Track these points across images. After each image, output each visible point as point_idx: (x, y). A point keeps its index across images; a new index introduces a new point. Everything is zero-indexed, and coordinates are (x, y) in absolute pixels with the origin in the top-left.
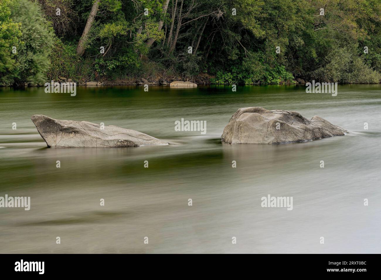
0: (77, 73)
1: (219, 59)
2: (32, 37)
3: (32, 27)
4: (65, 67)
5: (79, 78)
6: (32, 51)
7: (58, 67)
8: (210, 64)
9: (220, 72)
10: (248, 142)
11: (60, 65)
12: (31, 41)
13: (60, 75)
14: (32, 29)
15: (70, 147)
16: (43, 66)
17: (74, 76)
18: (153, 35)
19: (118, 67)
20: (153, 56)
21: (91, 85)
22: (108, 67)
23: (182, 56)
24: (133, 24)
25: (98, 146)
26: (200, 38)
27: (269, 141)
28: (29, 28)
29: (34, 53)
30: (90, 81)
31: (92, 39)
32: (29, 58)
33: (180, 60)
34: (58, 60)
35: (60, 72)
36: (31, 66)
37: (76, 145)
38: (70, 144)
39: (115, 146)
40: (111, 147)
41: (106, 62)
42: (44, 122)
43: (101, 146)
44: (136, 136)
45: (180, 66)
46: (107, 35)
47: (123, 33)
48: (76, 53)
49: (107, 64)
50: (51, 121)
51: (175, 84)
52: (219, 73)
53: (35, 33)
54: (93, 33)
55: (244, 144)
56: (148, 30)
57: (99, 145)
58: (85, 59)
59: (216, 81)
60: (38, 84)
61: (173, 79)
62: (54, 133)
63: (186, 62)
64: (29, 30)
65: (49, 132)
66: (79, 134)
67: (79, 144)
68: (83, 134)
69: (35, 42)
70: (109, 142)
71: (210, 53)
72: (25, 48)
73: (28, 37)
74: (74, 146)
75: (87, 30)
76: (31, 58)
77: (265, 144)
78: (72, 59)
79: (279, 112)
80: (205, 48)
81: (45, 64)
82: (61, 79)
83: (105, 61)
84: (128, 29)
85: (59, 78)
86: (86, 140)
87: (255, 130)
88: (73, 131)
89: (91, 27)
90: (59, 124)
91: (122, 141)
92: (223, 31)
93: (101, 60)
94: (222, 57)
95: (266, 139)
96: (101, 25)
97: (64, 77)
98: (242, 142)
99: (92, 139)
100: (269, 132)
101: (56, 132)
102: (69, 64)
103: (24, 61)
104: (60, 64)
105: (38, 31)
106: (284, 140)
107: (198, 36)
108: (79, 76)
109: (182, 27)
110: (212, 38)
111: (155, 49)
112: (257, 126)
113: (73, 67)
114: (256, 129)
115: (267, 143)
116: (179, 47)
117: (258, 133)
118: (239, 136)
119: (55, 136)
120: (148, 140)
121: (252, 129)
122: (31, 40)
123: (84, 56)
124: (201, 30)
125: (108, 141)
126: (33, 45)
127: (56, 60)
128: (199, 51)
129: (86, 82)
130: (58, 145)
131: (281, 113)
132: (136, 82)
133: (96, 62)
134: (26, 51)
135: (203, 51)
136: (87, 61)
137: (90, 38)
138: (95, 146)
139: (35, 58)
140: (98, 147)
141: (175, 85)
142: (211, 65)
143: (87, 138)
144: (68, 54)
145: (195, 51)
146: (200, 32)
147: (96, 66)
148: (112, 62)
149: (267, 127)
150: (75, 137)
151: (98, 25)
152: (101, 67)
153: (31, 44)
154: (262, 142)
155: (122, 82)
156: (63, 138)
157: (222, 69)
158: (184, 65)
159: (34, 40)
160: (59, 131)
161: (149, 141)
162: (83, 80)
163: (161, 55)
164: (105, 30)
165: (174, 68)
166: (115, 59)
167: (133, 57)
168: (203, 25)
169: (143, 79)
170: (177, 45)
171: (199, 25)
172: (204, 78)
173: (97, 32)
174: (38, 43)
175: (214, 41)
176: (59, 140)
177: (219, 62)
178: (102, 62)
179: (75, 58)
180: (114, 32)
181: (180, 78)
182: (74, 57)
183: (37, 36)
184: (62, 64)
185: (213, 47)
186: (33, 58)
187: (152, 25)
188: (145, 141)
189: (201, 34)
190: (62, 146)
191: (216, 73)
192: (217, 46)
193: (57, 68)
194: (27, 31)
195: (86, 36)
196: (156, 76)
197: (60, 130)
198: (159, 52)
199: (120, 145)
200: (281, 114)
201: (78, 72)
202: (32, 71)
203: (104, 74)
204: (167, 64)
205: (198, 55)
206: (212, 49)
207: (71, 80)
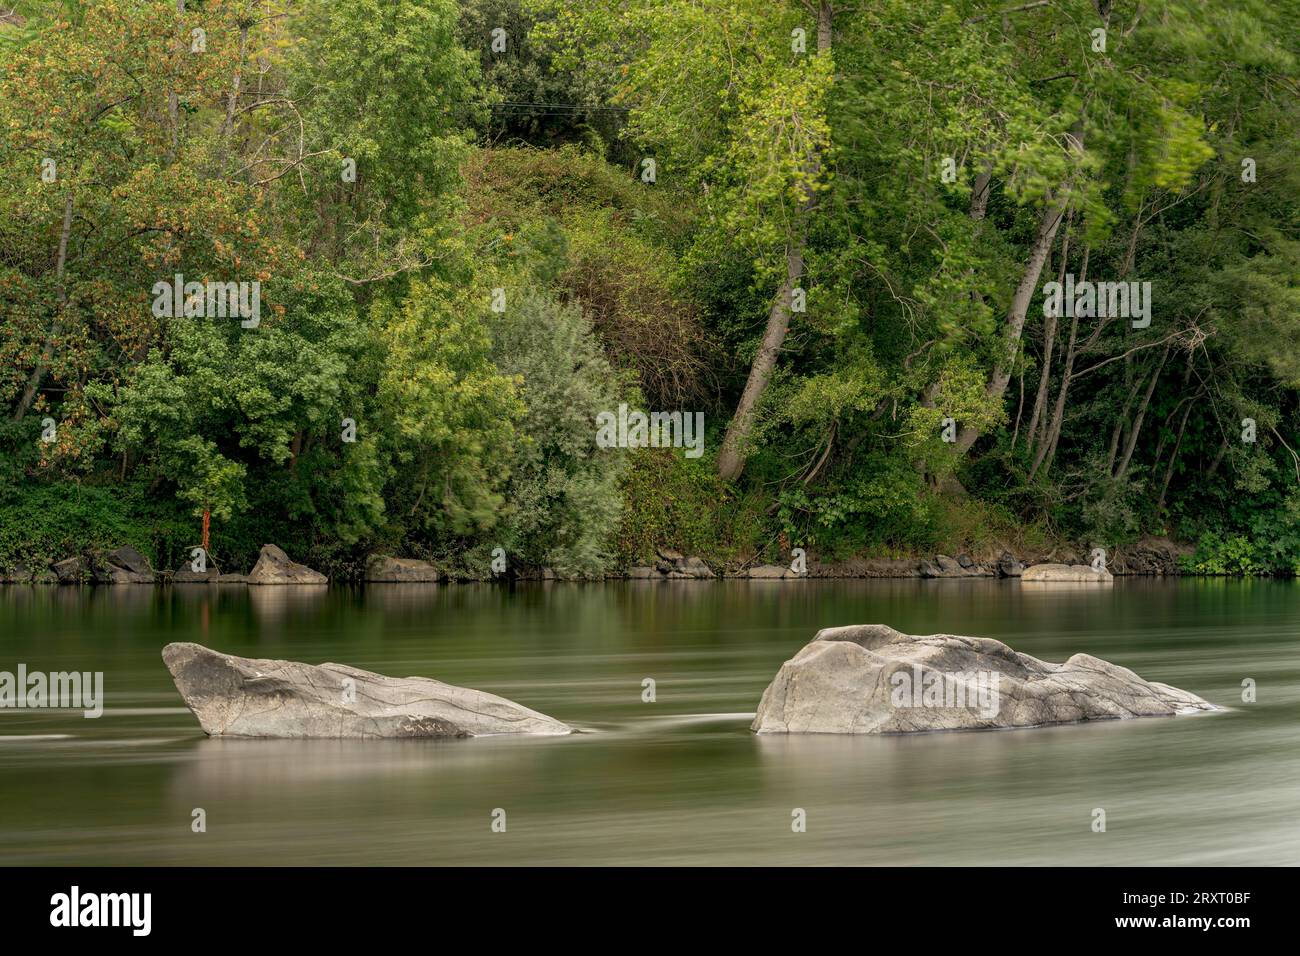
0: (719, 539)
1: (1210, 489)
2: (562, 420)
3: (563, 387)
4: (678, 519)
5: (724, 555)
6: (561, 467)
7: (656, 518)
8: (1180, 505)
9: (1209, 533)
10: (812, 729)
11: (663, 512)
12: (559, 435)
13: (662, 544)
14: (561, 396)
15: (265, 738)
16: (598, 514)
17: (709, 546)
18: (966, 411)
19: (854, 517)
20: (981, 482)
21: (765, 578)
22: (821, 520)
23: (1079, 480)
24: (901, 377)
25: (345, 734)
26: (1140, 421)
27: (873, 725)
28: (551, 392)
29: (570, 473)
30: (762, 563)
31: (765, 427)
32: (552, 488)
33: (1068, 493)
34: (656, 494)
35: (661, 535)
36: (560, 516)
37: (282, 732)
38: (266, 728)
39: (395, 733)
40: (383, 738)
41: (816, 501)
42: (195, 663)
43: (355, 734)
44: (474, 709)
45: (1071, 514)
46: (811, 411)
47: (863, 405)
48: (716, 472)
49: (816, 507)
50: (217, 661)
51: (1039, 573)
52: (1207, 537)
53: (570, 408)
54: (771, 407)
55: (796, 733)
56: (950, 394)
57: (350, 731)
58: (744, 492)
59: (1197, 563)
60: (581, 574)
61: (1049, 557)
62: (221, 694)
63: (1091, 500)
64: (553, 398)
65: (210, 693)
66: (293, 700)
67: (291, 727)
68: (307, 699)
69: (573, 436)
70: (379, 723)
71: (1178, 470)
72: (541, 457)
73: (549, 420)
74: (276, 733)
75: (751, 395)
76: (558, 489)
77: (859, 734)
78: (703, 494)
79: (935, 642)
80: (1158, 452)
81: (606, 508)
82: (664, 559)
83: (811, 498)
84: (885, 392)
85: (658, 554)
86: (311, 717)
87: (835, 693)
88: (280, 692)
89: (765, 386)
90: (238, 671)
91: (418, 721)
92: (1218, 396)
93: (797, 496)
94: (1219, 485)
95: (863, 719)
96: (795, 380)
97: (676, 549)
98: (793, 727)
99: (330, 713)
100: (877, 700)
101: (228, 694)
102: (690, 507)
103: (536, 498)
104: (662, 508)
105: (582, 403)
106: (926, 723)
107: (1134, 413)
108: (726, 549)
109: (1076, 383)
110: (1181, 421)
111: (985, 457)
112: (844, 680)
113: (706, 518)
114: (840, 689)
115: (864, 730)
116: (1070, 450)
117: (843, 701)
118: (786, 710)
119: (225, 704)
120: (511, 720)
121: (828, 688)
122: (559, 429)
123: (743, 483)
124: (1142, 391)
125: (375, 721)
126: (566, 447)
127: (650, 495)
128: (1138, 463)
129: (747, 567)
130: (230, 730)
131: (942, 642)
132: (919, 568)
133: (781, 501)
134: (541, 466)
135: (1151, 463)
136: (751, 499)
137: (759, 423)
138: (338, 735)
139: (572, 488)
140: (346, 738)
141: (1038, 578)
142: (1181, 510)
143: (316, 710)
144: (688, 475)
145: (1126, 463)
146: (1141, 400)
147: (780, 513)
148: (833, 501)
149: (874, 685)
150: (282, 709)
151: (787, 380)
152: (799, 516)
153: (559, 444)
154: (850, 728)
155: (871, 568)
156: (248, 710)
157: (1218, 523)
158: (1084, 510)
159: (569, 430)
160: (236, 689)
161: (514, 724)
162: (741, 560)
163: (1005, 478)
164: (805, 396)
165: (1050, 520)
166: (845, 492)
167: (904, 484)
168: (1150, 376)
169: (943, 559)
170: (1063, 442)
171: (1136, 377)
172: (1156, 554)
173: (783, 404)
174: (582, 439)
175: (1191, 430)
176: (236, 715)
177: (1209, 501)
178: (800, 500)
179: (713, 490)
180: (833, 402)
181: (1071, 556)
182: (707, 487)
183: (577, 417)
184: (667, 509)
185: (1186, 450)
186: (564, 489)
187: (962, 377)
188: (500, 723)
189: (1144, 406)
190: (242, 732)
191: (1196, 538)
192: (1201, 448)
193: (652, 523)
194: (544, 402)
195: (749, 416)
196: (989, 549)
197: (240, 688)
198: (999, 467)
199: (411, 732)
200: (942, 645)
201: (722, 534)
202: (563, 531)
203: (809, 540)
204: (1027, 509)
205: (1135, 477)
206: (1185, 457)
207: (697, 560)
